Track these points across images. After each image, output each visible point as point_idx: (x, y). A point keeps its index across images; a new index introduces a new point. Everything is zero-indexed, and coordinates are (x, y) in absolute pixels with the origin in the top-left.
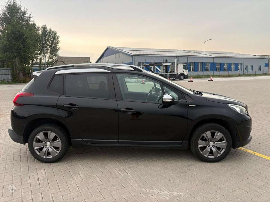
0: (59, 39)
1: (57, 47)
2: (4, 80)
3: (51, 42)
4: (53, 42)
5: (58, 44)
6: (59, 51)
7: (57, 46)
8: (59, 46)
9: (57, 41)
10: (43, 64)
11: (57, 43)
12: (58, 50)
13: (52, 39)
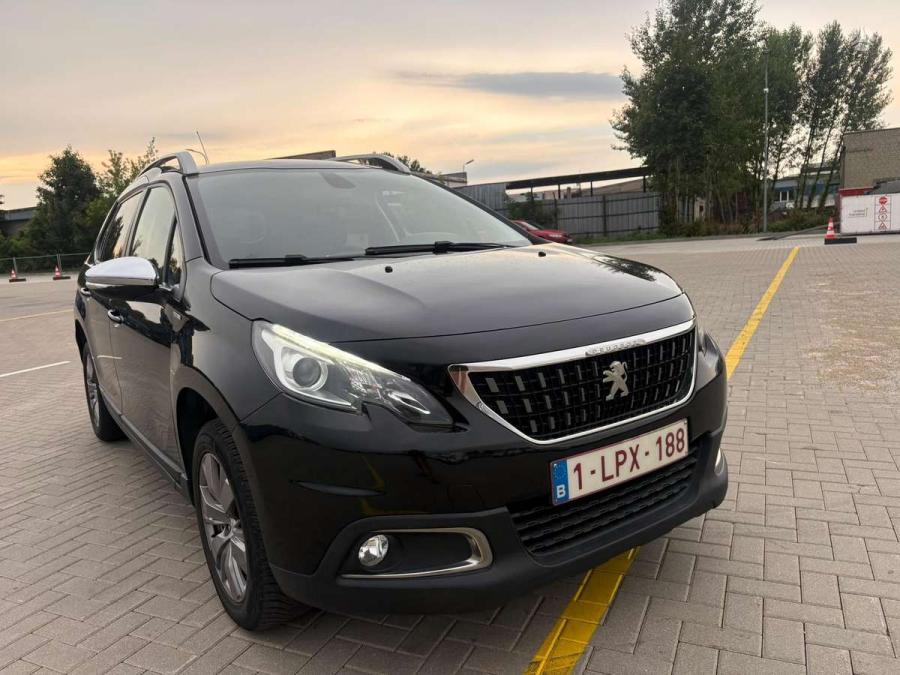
0: (889, 65)
1: (878, 95)
2: (640, 228)
3: (852, 81)
4: (860, 78)
5: (884, 85)
6: (883, 111)
7: (877, 91)
8: (886, 92)
9: (881, 75)
10: (813, 170)
11: (879, 81)
12: (879, 107)
13: (859, 70)
